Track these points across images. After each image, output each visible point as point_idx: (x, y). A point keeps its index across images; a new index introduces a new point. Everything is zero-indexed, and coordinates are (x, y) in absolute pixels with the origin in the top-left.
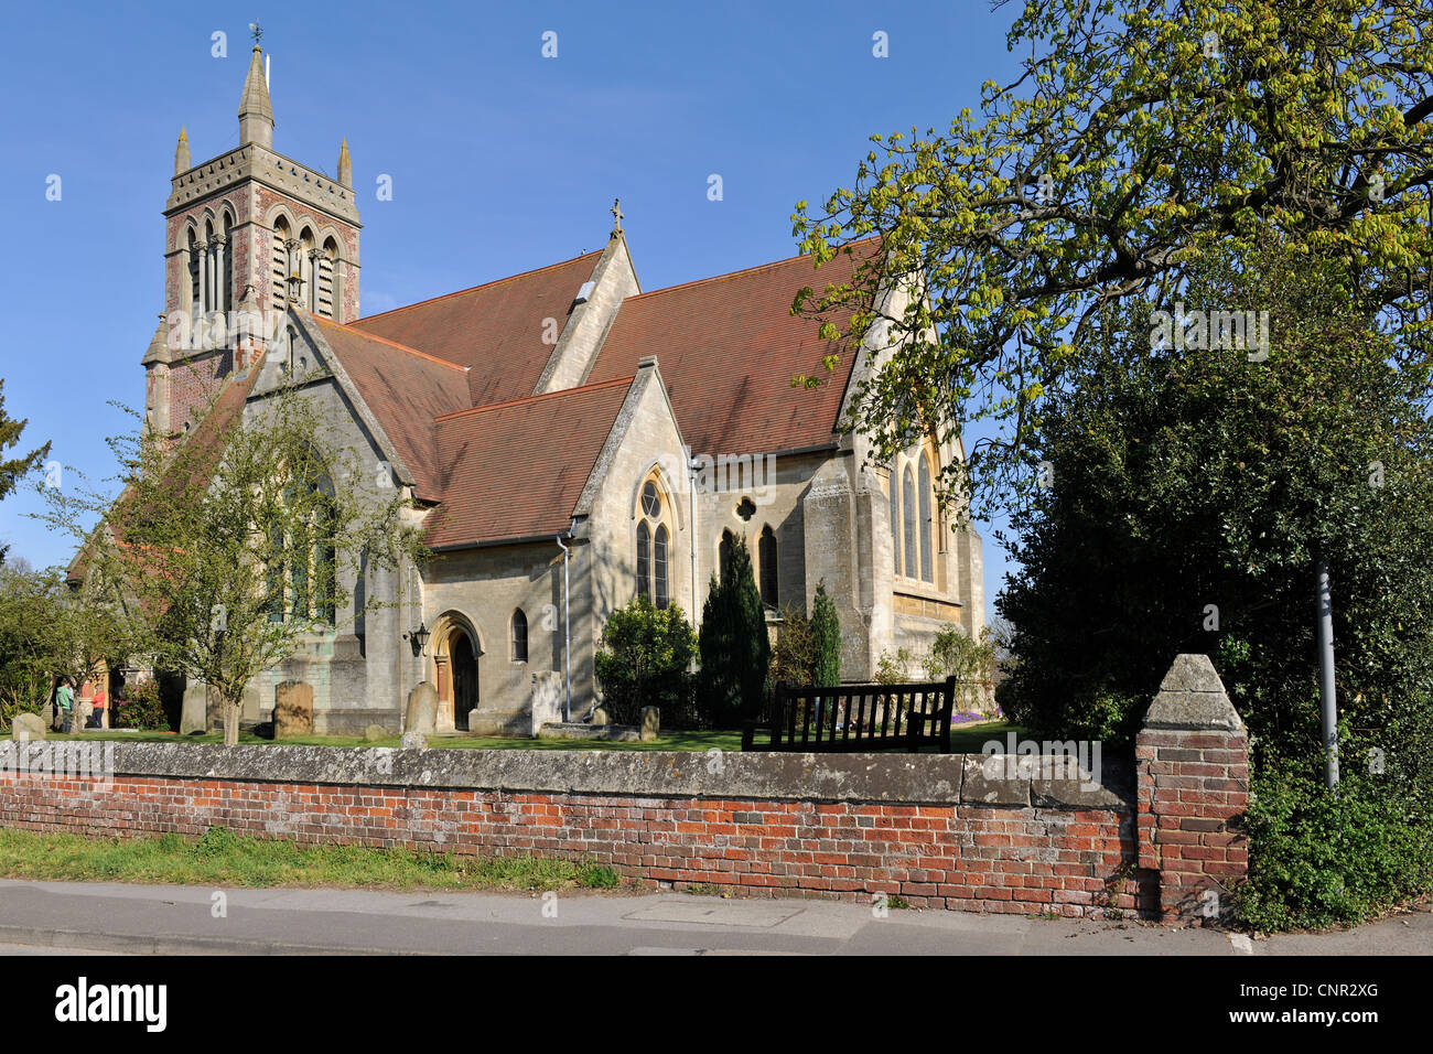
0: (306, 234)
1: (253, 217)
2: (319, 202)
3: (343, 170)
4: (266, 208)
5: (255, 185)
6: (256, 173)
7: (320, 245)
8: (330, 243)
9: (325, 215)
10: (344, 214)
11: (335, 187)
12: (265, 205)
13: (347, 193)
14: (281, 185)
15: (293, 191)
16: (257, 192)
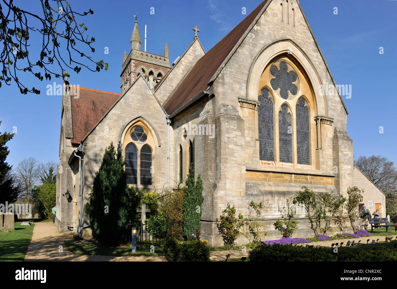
0: (151, 73)
1: (132, 70)
2: (155, 63)
3: (165, 52)
4: (137, 67)
5: (133, 61)
6: (133, 57)
7: (156, 76)
8: (160, 75)
9: (157, 66)
10: (165, 65)
11: (162, 58)
12: (136, 66)
13: (166, 59)
14: (142, 60)
15: (146, 61)
16: (133, 63)
